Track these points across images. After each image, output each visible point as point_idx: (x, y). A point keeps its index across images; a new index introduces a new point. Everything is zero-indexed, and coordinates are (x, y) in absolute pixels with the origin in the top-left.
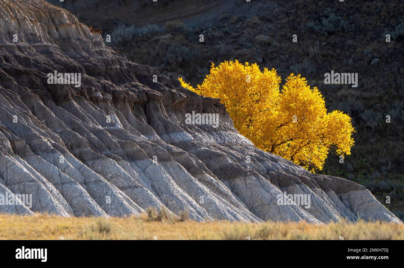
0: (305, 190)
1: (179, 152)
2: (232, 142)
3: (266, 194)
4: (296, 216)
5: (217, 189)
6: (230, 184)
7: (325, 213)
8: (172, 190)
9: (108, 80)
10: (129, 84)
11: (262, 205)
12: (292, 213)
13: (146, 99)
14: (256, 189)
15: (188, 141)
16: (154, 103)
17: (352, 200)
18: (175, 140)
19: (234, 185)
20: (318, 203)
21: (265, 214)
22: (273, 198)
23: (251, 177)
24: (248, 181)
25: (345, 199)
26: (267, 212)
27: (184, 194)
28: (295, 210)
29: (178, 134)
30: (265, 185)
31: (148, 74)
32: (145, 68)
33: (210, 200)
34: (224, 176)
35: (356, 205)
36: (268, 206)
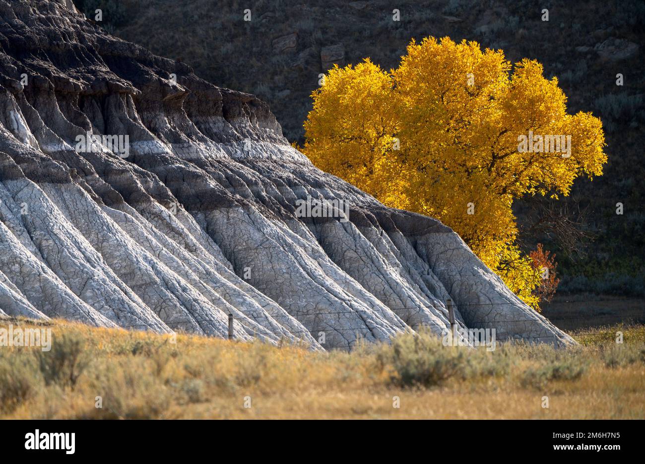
0: (349, 229)
1: (119, 170)
2: (259, 157)
3: (256, 234)
4: (295, 267)
5: (167, 224)
6: (206, 217)
7: (373, 263)
8: (52, 224)
9: (47, 61)
10: (84, 69)
11: (248, 249)
12: (289, 263)
13: (105, 91)
14: (242, 227)
15: (158, 154)
16: (116, 97)
17: (431, 246)
18: (138, 151)
19: (212, 219)
20: (363, 249)
21: (251, 261)
22: (265, 240)
23: (236, 209)
24: (232, 215)
25: (421, 244)
26: (253, 260)
27: (72, 232)
28: (296, 259)
29: (145, 143)
30: (257, 221)
31: (130, 55)
32: (127, 46)
33: (118, 241)
34: (199, 205)
35: (435, 253)
36: (255, 251)
